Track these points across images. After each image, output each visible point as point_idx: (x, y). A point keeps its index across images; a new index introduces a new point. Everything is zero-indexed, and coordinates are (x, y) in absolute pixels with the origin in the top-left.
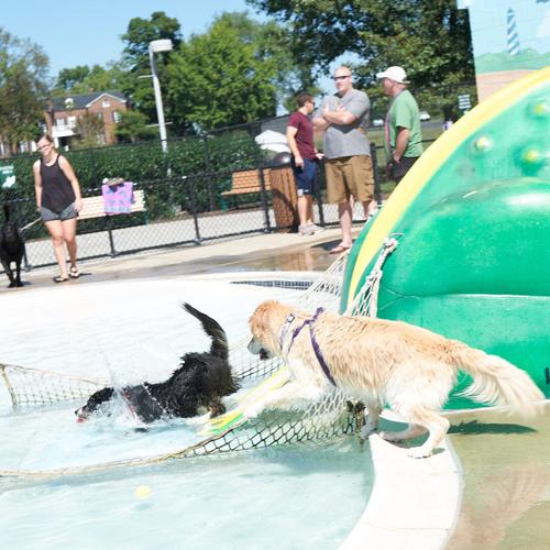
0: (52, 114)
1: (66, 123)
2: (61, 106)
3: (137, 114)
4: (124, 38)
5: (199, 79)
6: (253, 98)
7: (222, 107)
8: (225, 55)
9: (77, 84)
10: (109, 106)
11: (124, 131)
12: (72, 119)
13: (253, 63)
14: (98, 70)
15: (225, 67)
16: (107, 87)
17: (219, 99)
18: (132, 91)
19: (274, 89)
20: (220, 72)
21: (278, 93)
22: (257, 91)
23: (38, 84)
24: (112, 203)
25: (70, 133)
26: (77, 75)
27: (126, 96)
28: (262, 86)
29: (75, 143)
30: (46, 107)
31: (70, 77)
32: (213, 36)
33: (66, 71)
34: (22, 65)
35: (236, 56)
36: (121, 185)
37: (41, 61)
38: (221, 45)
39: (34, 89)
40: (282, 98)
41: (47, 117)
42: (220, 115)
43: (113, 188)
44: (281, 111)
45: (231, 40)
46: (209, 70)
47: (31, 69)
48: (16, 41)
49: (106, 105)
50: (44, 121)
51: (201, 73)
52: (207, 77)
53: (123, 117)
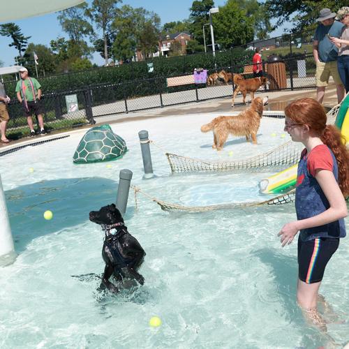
0: (161, 42)
1: (166, 45)
2: (165, 39)
3: (195, 41)
4: (191, 9)
5: (221, 26)
6: (244, 33)
7: (230, 37)
8: (233, 15)
9: (171, 29)
10: (184, 38)
11: (189, 48)
12: (169, 44)
13: (244, 18)
14: (179, 23)
15: (232, 20)
16: (183, 30)
17: (229, 34)
18: (193, 31)
19: (253, 28)
20: (230, 22)
21: (255, 31)
22: (246, 29)
23: (156, 30)
24: (198, 79)
25: (168, 49)
26: (171, 26)
27: (191, 33)
28: (249, 27)
29: (171, 54)
30: (159, 39)
31: (169, 26)
32: (228, 7)
33: (167, 24)
34: (150, 22)
35: (237, 14)
36: (202, 71)
37: (157, 20)
38: (232, 10)
39: (154, 32)
40: (257, 32)
41: (159, 43)
42: (230, 41)
43: (198, 73)
44: (256, 38)
45: (236, 8)
46: (226, 21)
47: (153, 24)
48: (148, 13)
49: (182, 38)
50: (158, 45)
51: (222, 22)
52: (225, 24)
53: (189, 42)
